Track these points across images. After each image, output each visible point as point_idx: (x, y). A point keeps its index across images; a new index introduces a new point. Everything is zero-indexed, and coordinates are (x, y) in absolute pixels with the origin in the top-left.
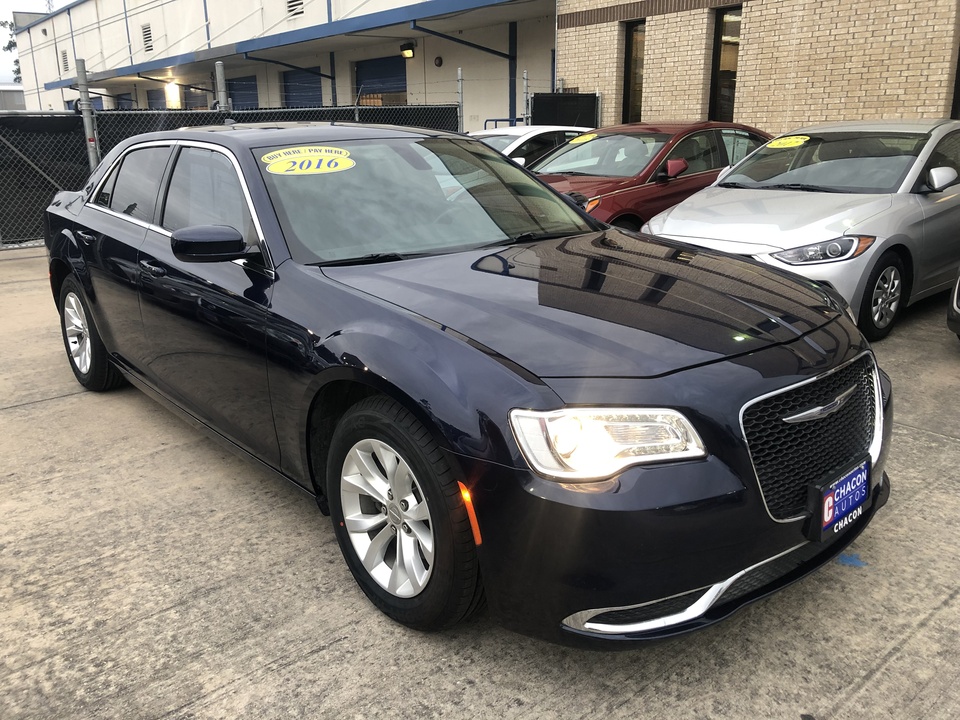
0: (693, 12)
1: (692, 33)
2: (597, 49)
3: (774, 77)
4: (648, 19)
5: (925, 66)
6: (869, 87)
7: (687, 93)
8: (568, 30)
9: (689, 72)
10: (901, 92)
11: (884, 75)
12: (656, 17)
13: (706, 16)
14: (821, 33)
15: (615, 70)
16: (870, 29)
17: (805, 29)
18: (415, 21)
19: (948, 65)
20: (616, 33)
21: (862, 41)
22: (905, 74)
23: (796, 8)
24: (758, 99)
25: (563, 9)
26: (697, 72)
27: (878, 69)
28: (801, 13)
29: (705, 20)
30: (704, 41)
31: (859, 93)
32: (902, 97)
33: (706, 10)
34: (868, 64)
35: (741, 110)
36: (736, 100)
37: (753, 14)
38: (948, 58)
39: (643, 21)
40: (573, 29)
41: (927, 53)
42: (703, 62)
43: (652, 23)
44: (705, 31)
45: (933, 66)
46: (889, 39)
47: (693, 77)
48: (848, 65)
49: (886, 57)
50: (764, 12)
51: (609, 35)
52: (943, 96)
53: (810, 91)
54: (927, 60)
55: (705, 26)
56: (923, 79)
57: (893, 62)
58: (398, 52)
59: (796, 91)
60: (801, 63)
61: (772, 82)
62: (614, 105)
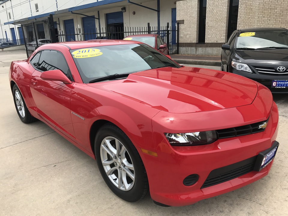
1: (223, 1)
2: (190, 7)
6: (283, 18)
7: (221, 21)
8: (180, 2)
15: (196, 14)
21: (280, 3)
24: (245, 22)
26: (224, 14)
27: (286, 12)
30: (227, 4)
31: (279, 20)
34: (282, 10)
36: (238, 23)
40: (182, 1)
42: (226, 11)
44: (227, 1)
51: (194, 3)
58: (121, 10)
59: (258, 19)
60: (260, 10)
61: (250, 16)
62: (196, 25)
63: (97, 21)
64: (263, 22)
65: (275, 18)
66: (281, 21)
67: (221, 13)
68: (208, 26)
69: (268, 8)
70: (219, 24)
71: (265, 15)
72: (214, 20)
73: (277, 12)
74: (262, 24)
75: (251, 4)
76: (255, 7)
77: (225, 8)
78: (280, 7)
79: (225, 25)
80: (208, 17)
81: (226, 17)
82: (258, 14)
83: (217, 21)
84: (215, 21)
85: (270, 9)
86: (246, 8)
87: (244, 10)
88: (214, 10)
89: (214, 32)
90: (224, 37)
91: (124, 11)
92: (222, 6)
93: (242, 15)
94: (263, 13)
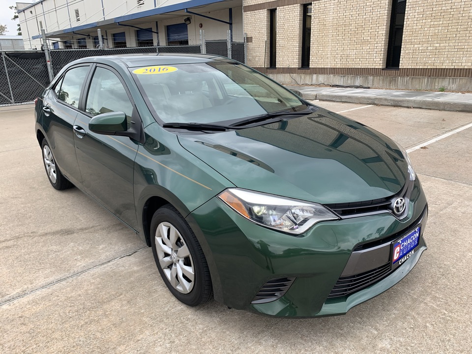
0: (294, 5)
1: (294, 14)
2: (259, 20)
3: (324, 32)
4: (278, 8)
5: (377, 28)
6: (358, 36)
7: (293, 39)
8: (248, 12)
10: (369, 38)
11: (363, 31)
12: (281, 7)
13: (299, 7)
14: (341, 15)
15: (266, 29)
16: (358, 13)
17: (335, 13)
18: (187, 9)
19: (385, 27)
20: (266, 14)
21: (355, 18)
22: (370, 31)
23: (331, 4)
24: (319, 41)
25: (245, 4)
26: (296, 30)
27: (361, 29)
28: (333, 6)
29: (299, 9)
30: (299, 18)
31: (354, 39)
33: (299, 5)
34: (357, 27)
37: (316, 7)
39: (276, 9)
40: (249, 12)
41: (377, 23)
42: (298, 26)
43: (279, 10)
44: (299, 13)
45: (380, 28)
46: (364, 17)
47: (295, 32)
48: (350, 28)
49: (363, 24)
50: (320, 6)
51: (264, 14)
52: (384, 40)
53: (337, 38)
54: (378, 25)
55: (299, 11)
56: (376, 33)
57: (366, 26)
58: (184, 22)
59: (333, 38)
60: (334, 27)
63: (155, 36)
64: (337, 42)
65: (350, 37)
66: (356, 41)
67: (293, 28)
68: (279, 45)
69: (342, 24)
70: (291, 43)
71: (339, 33)
72: (285, 37)
73: (352, 30)
74: (336, 45)
75: (325, 19)
76: (328, 23)
77: (297, 22)
78: (355, 22)
79: (298, 44)
80: (279, 34)
81: (298, 34)
82: (331, 31)
83: (288, 39)
85: (344, 26)
87: (317, 26)
88: (286, 25)
89: (285, 53)
90: (297, 61)
91: (188, 22)
92: (293, 20)
93: (315, 33)
94: (337, 31)
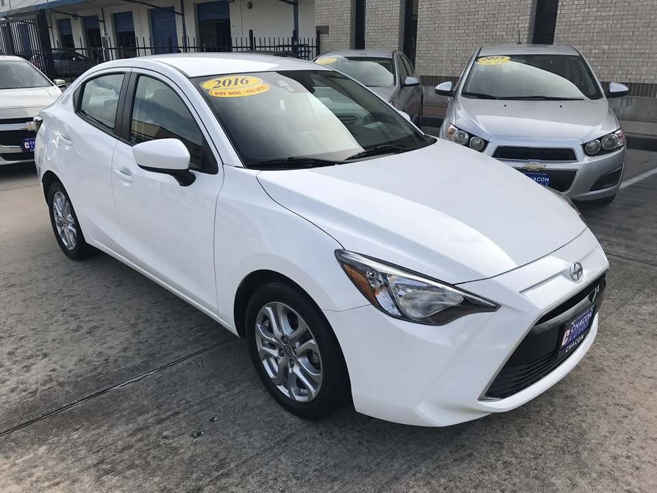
5: (516, 18)
6: (488, 30)
7: (391, 30)
9: (391, 18)
10: (504, 33)
11: (496, 23)
15: (349, 15)
19: (528, 17)
24: (430, 36)
26: (396, 18)
27: (492, 19)
31: (482, 34)
32: (505, 37)
34: (487, 16)
35: (421, 42)
36: (418, 36)
38: (529, 13)
41: (518, 10)
42: (399, 11)
45: (521, 18)
47: (393, 21)
48: (477, 17)
49: (496, 12)
53: (457, 32)
54: (517, 14)
56: (516, 26)
57: (500, 15)
59: (450, 32)
60: (452, 14)
61: (437, 25)
62: (349, 37)
63: (179, 19)
64: (457, 38)
65: (476, 31)
66: (485, 37)
67: (390, 15)
68: (369, 40)
69: (464, 10)
70: (387, 36)
71: (460, 25)
72: (379, 28)
73: (479, 20)
74: (455, 42)
76: (444, 8)
77: (396, 5)
78: (483, 9)
79: (397, 39)
80: (369, 22)
81: (398, 24)
82: (448, 21)
83: (384, 31)
84: (380, 31)
85: (467, 14)
86: (430, 9)
87: (427, 13)
88: (379, 9)
93: (424, 23)
94: (457, 21)
